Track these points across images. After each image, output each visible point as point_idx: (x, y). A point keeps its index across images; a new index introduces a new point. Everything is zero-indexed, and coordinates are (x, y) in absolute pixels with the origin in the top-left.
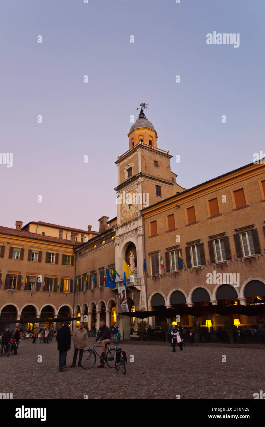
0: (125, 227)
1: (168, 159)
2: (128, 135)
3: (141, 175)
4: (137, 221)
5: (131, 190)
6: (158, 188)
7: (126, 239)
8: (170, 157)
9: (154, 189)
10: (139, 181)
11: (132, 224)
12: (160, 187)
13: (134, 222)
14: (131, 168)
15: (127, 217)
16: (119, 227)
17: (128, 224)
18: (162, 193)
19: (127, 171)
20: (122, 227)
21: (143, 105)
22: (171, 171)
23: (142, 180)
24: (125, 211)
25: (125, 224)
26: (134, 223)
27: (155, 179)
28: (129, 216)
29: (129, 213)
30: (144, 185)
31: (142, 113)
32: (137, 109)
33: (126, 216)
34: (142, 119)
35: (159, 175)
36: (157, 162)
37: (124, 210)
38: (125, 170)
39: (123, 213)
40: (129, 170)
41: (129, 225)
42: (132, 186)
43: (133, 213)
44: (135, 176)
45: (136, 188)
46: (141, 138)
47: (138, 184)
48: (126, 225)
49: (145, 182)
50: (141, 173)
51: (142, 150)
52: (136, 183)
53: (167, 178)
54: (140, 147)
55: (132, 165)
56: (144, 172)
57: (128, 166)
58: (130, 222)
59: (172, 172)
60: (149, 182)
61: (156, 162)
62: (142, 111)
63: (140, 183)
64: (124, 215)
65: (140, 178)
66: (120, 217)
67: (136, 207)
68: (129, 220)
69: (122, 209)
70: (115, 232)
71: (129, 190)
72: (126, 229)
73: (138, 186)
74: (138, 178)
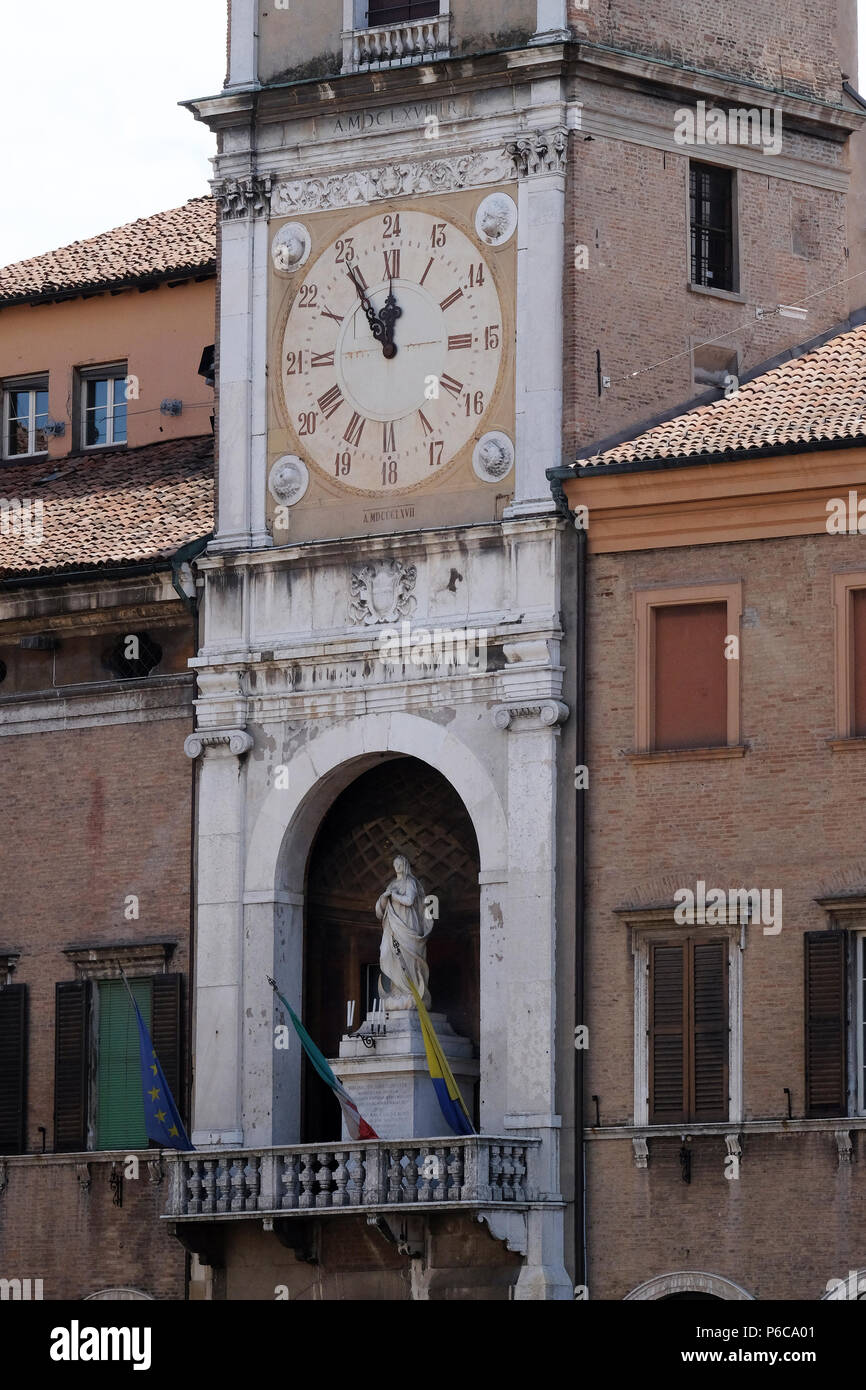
0: (329, 586)
3: (574, 63)
4: (492, 556)
5: (425, 185)
7: (350, 716)
10: (536, 120)
11: (431, 571)
15: (363, 477)
16: (254, 570)
17: (370, 566)
20: (288, 571)
23: (576, 120)
24: (330, 398)
25: (343, 557)
28: (390, 472)
29: (389, 444)
30: (588, 170)
33: (344, 463)
37: (319, 381)
39: (308, 419)
41: (384, 581)
42: (439, 141)
43: (448, 453)
44: (489, 57)
45: (496, 187)
47: (517, 157)
48: (354, 564)
49: (598, 146)
50: (570, 46)
56: (594, 21)
58: (405, 551)
63: (551, 156)
64: (325, 442)
65: (548, 92)
66: (263, 451)
67: (486, 401)
68: (388, 526)
69: (286, 364)
70: (192, 608)
71: (390, 182)
72: (354, 614)
73: (525, 172)
74: (521, 78)
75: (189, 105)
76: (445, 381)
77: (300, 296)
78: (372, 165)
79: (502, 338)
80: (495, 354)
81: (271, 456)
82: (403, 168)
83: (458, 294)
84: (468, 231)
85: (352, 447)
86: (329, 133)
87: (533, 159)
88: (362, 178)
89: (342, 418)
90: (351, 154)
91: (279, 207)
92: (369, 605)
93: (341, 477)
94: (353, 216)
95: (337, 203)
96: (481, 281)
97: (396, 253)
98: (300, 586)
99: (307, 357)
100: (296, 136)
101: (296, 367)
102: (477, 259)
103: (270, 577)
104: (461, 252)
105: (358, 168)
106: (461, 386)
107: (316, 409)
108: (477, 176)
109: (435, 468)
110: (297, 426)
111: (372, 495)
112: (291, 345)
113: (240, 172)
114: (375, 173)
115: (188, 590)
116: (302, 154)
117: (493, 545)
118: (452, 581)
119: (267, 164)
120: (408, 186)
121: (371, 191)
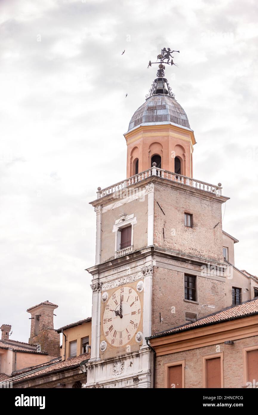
0: (109, 367)
1: (215, 205)
2: (124, 135)
3: (153, 252)
4: (138, 358)
5: (128, 281)
6: (191, 280)
8: (221, 200)
9: (181, 283)
10: (147, 265)
11: (127, 362)
12: (194, 277)
13: (131, 360)
14: (129, 227)
15: (116, 344)
16: (96, 366)
17: (116, 362)
18: (199, 293)
19: (119, 230)
20: (102, 364)
21: (166, 54)
22: (223, 229)
23: (155, 264)
24: (111, 328)
25: (112, 361)
26: (131, 363)
27: (184, 261)
28: (121, 342)
29: (121, 336)
30: (158, 275)
31: (161, 79)
32: (150, 64)
33: (113, 341)
34: (159, 98)
35: (194, 247)
36: (191, 215)
37: (109, 324)
38: (115, 229)
39: (107, 333)
40: (125, 231)
41: (119, 365)
43: (131, 337)
44: (138, 252)
45: (140, 279)
46: (156, 150)
47: (144, 273)
48: (114, 362)
49: (161, 269)
50: (152, 248)
51: (159, 187)
52: (139, 269)
53: (212, 255)
54: (154, 182)
55: (132, 220)
56: (160, 244)
57: (123, 220)
58: (122, 359)
59: (224, 233)
60: (170, 267)
61: (189, 215)
62: (161, 71)
63: (149, 271)
64: (110, 337)
65: (149, 258)
66: (99, 340)
67: (138, 325)
68: (120, 354)
69: (104, 321)
70: (85, 374)
71: (122, 281)
72: (113, 373)
73: (145, 275)
74: (144, 256)
75: (86, 270)
76: (131, 322)
77: (106, 307)
78: (118, 278)
79: (141, 311)
80: (140, 315)
81: (101, 341)
82: (124, 278)
83: (133, 303)
84: (135, 289)
85: (114, 338)
86: (112, 272)
87: (146, 273)
88: (117, 281)
89: (113, 332)
90: (115, 276)
91: (103, 289)
92: (116, 371)
93: (113, 345)
94: (115, 289)
95: (113, 287)
96: (137, 300)
97: (123, 296)
98: (104, 368)
99: (107, 320)
100: (106, 274)
101: (105, 322)
102: (137, 295)
103: (99, 367)
104: (134, 294)
105: (117, 279)
106: (134, 322)
107: (109, 330)
108: (137, 278)
109: (129, 340)
110: (105, 334)
111: (118, 348)
112: (104, 318)
113: (96, 282)
114: (119, 279)
115: (84, 371)
116: (107, 277)
117: (138, 356)
118: (131, 364)
119: (101, 280)
120: (125, 281)
121: (118, 283)
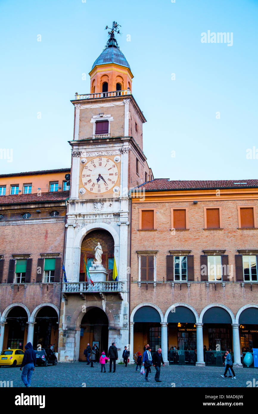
0: (90, 205)
3: (131, 140)
4: (117, 202)
5: (106, 154)
9: (136, 163)
10: (125, 147)
11: (107, 204)
13: (111, 202)
14: (106, 121)
16: (77, 203)
17: (97, 203)
19: (96, 122)
20: (83, 203)
23: (130, 147)
24: (90, 181)
25: (92, 201)
28: (99, 191)
30: (131, 154)
33: (92, 189)
37: (87, 179)
38: (93, 121)
41: (99, 205)
42: (108, 149)
43: (109, 189)
45: (117, 155)
47: (121, 151)
48: (94, 202)
50: (131, 138)
51: (130, 103)
52: (116, 148)
54: (130, 99)
55: (109, 118)
57: (102, 117)
58: (102, 201)
60: (133, 152)
63: (127, 151)
64: (88, 187)
65: (126, 144)
66: (78, 187)
67: (115, 182)
68: (99, 198)
69: (82, 176)
70: (67, 207)
71: (100, 154)
72: (94, 209)
73: (123, 153)
74: (122, 142)
75: (68, 142)
76: (109, 180)
77: (85, 167)
78: (97, 151)
79: (118, 174)
80: (117, 176)
81: (80, 188)
82: (102, 152)
83: (111, 168)
84: (112, 160)
85: (93, 187)
86: (90, 147)
88: (96, 153)
89: (91, 183)
91: (82, 156)
92: (96, 208)
93: (91, 191)
94: (94, 158)
95: (91, 156)
96: (115, 167)
97: (101, 163)
98: (85, 205)
99: (86, 175)
100: (85, 147)
101: (84, 177)
102: (114, 164)
103: (79, 203)
104: (112, 163)
105: (95, 151)
106: (111, 180)
107: (87, 182)
108: (114, 153)
109: (107, 191)
110: (84, 184)
111: (96, 194)
112: (83, 174)
113: (76, 151)
114: (98, 152)
115: (67, 204)
116: (86, 149)
118: (110, 205)
119: (81, 150)
120: (103, 154)
121: (97, 155)
